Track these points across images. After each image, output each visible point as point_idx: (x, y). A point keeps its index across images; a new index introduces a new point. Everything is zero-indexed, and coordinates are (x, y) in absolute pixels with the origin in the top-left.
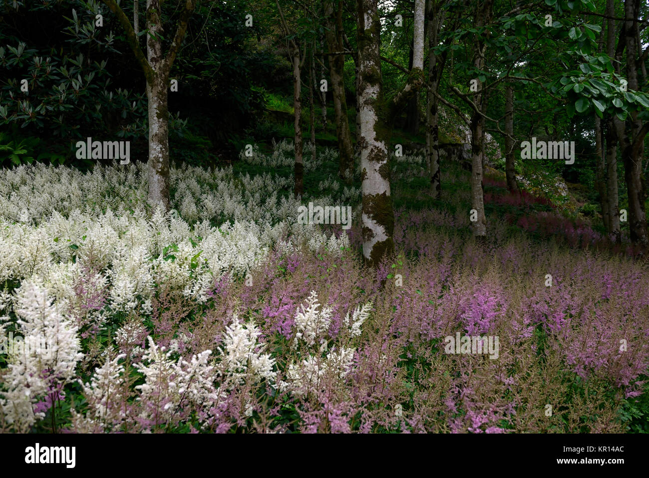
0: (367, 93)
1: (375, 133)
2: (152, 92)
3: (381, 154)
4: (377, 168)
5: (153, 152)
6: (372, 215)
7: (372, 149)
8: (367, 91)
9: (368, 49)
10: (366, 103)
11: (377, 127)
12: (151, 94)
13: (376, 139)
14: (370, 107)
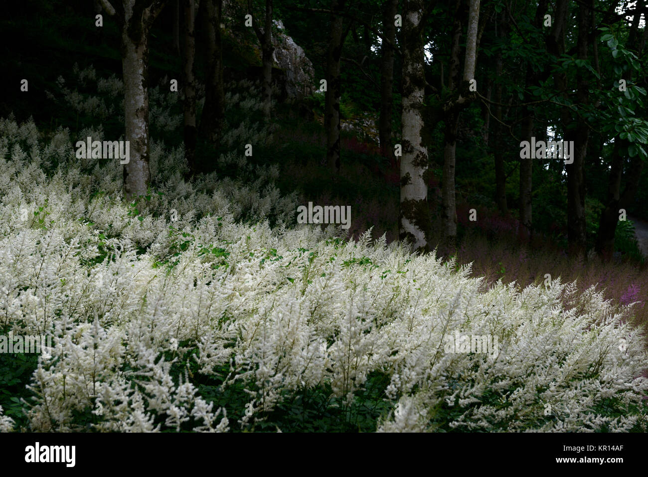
0: (415, 97)
1: (421, 138)
2: (137, 52)
3: (425, 160)
4: (421, 174)
5: (137, 130)
6: (414, 220)
7: (418, 155)
8: (414, 94)
9: (418, 51)
10: (413, 106)
11: (423, 132)
12: (135, 55)
13: (422, 145)
14: (417, 111)
